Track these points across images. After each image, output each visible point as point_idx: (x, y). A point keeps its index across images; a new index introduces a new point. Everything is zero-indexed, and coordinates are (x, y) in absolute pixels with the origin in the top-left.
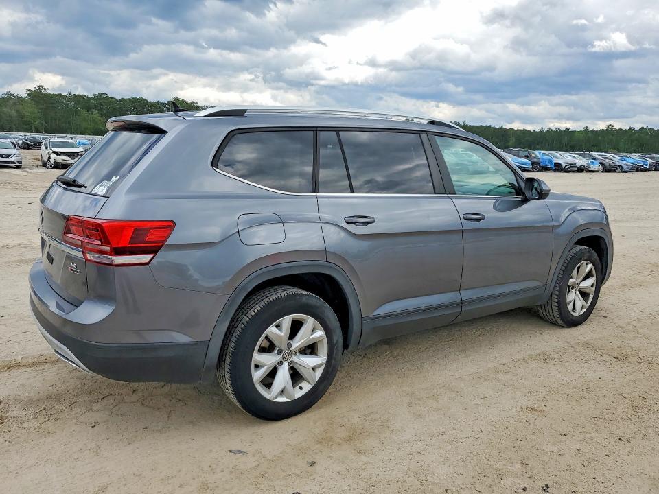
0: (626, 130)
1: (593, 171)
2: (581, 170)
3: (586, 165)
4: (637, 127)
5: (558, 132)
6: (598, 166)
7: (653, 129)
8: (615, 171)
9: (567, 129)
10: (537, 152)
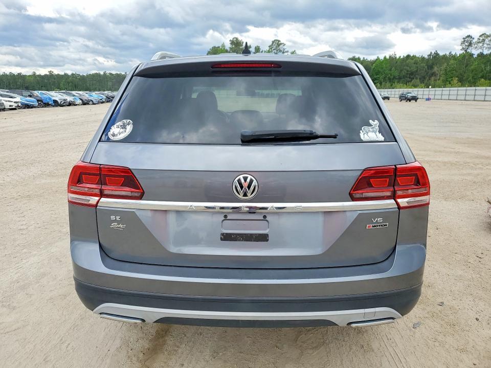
0: (62, 75)
1: (76, 105)
2: (70, 104)
3: (72, 100)
4: (70, 73)
5: (12, 76)
6: (79, 102)
7: (79, 75)
8: (88, 104)
9: (19, 74)
10: (36, 92)
